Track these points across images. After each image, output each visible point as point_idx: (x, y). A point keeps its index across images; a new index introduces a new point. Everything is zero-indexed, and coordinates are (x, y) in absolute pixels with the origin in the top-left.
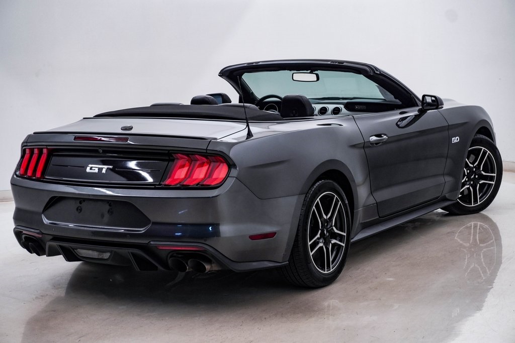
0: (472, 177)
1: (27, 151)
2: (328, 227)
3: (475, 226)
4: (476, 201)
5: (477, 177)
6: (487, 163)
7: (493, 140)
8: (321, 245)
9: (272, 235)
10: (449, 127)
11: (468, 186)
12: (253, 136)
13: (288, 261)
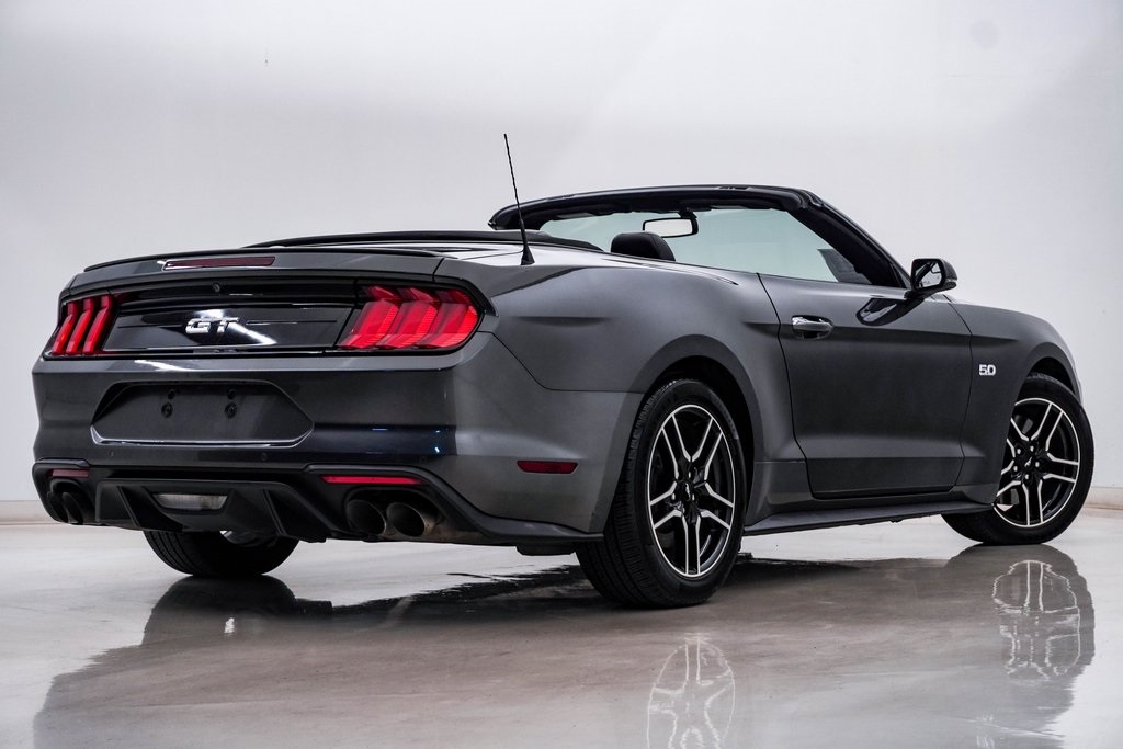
0: (1028, 464)
1: (71, 308)
2: (694, 482)
3: (1035, 571)
4: (1035, 517)
5: (1037, 465)
6: (1060, 437)
7: (1071, 388)
8: (676, 513)
9: (567, 467)
10: (973, 340)
11: (1019, 483)
12: (534, 262)
13: (604, 533)
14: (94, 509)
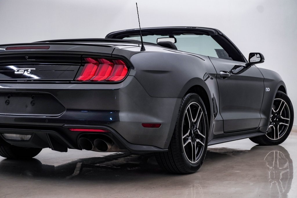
0: (275, 119)
2: (194, 129)
4: (277, 137)
5: (277, 120)
8: (190, 141)
10: (264, 80)
11: (272, 126)
12: (145, 50)
13: (168, 149)
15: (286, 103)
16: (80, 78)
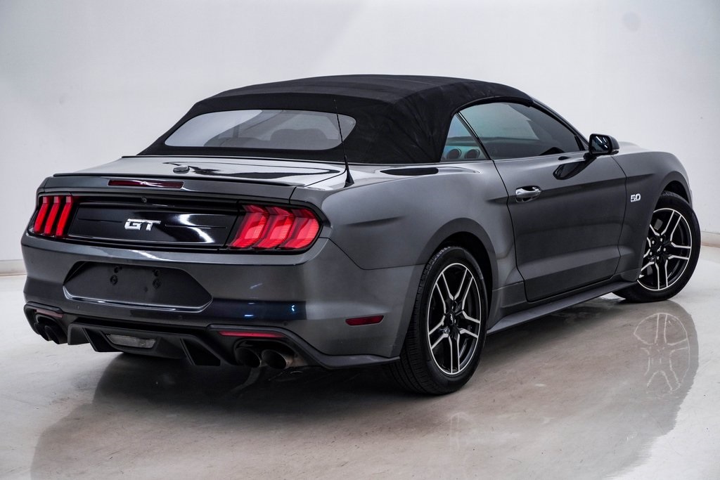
0: (659, 250)
1: (45, 200)
2: (456, 311)
3: (662, 318)
4: (663, 283)
5: (665, 250)
6: (679, 232)
7: (687, 200)
8: (445, 335)
9: (378, 319)
10: (627, 180)
11: (653, 263)
12: (353, 183)
13: (400, 356)
14: (66, 338)
15: (681, 215)
16: (235, 243)
